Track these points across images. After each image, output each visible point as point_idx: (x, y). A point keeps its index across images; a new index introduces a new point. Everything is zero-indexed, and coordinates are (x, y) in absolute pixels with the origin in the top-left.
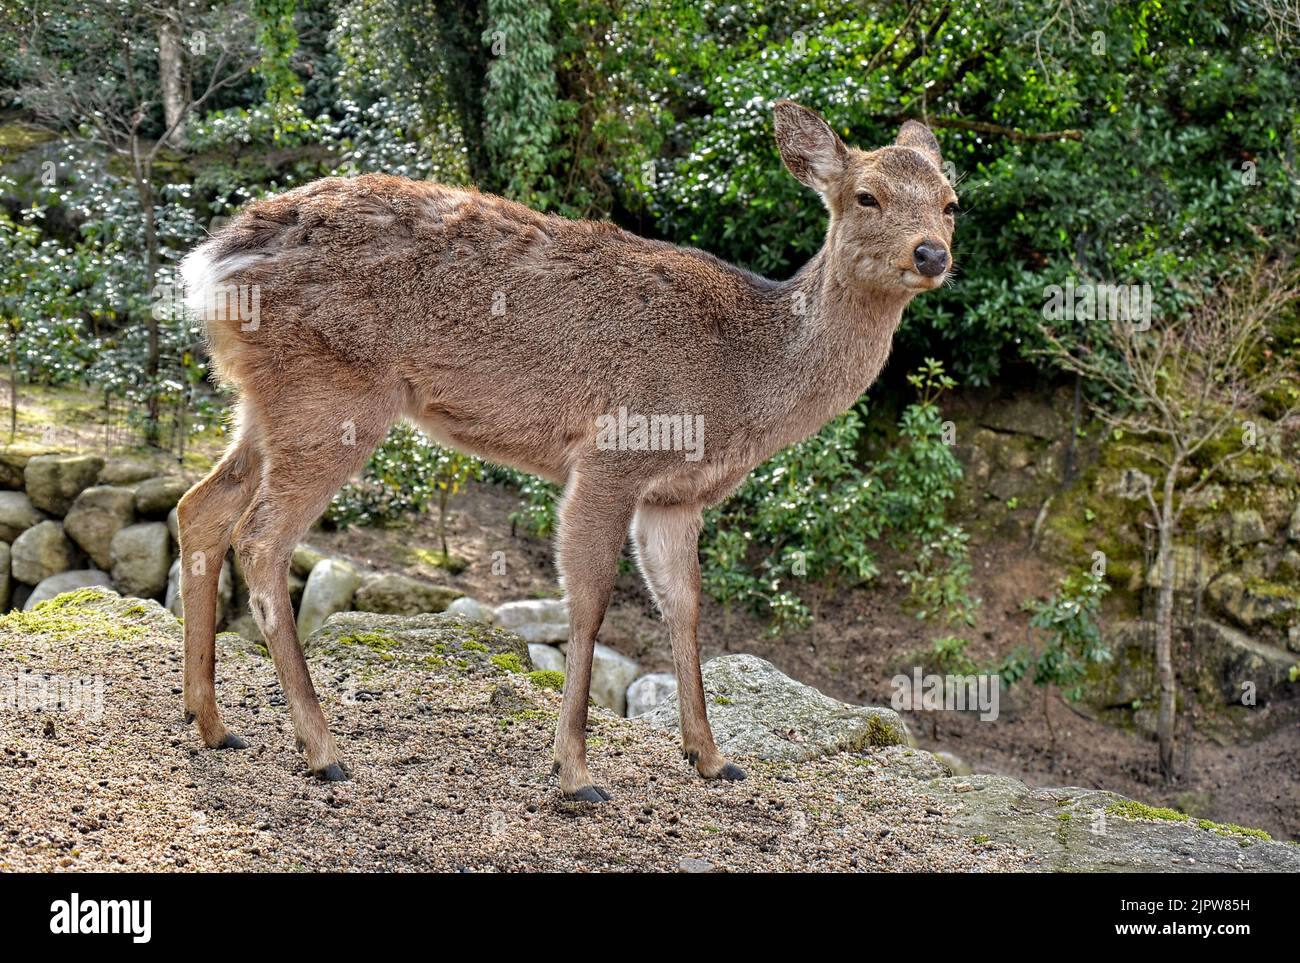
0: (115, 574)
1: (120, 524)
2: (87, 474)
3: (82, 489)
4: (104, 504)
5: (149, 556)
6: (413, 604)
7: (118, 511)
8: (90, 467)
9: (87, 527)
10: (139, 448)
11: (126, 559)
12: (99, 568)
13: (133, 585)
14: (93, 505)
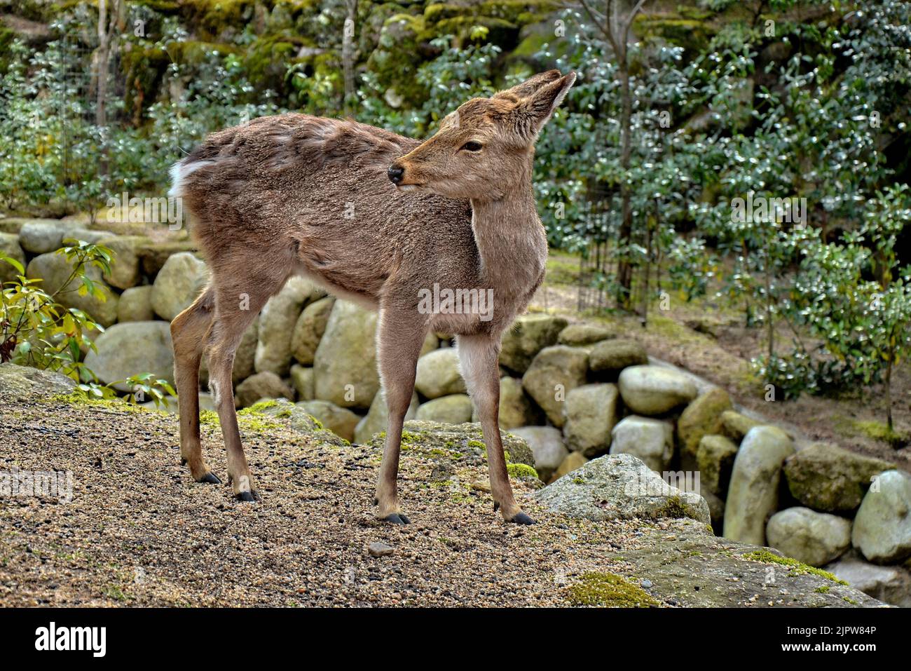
0: (566, 431)
1: (574, 383)
2: (548, 334)
3: (542, 347)
4: (560, 363)
5: (597, 415)
6: (840, 474)
7: (572, 370)
8: (552, 327)
9: (543, 384)
10: (611, 312)
11: (576, 417)
12: (554, 426)
13: (581, 443)
14: (550, 364)
